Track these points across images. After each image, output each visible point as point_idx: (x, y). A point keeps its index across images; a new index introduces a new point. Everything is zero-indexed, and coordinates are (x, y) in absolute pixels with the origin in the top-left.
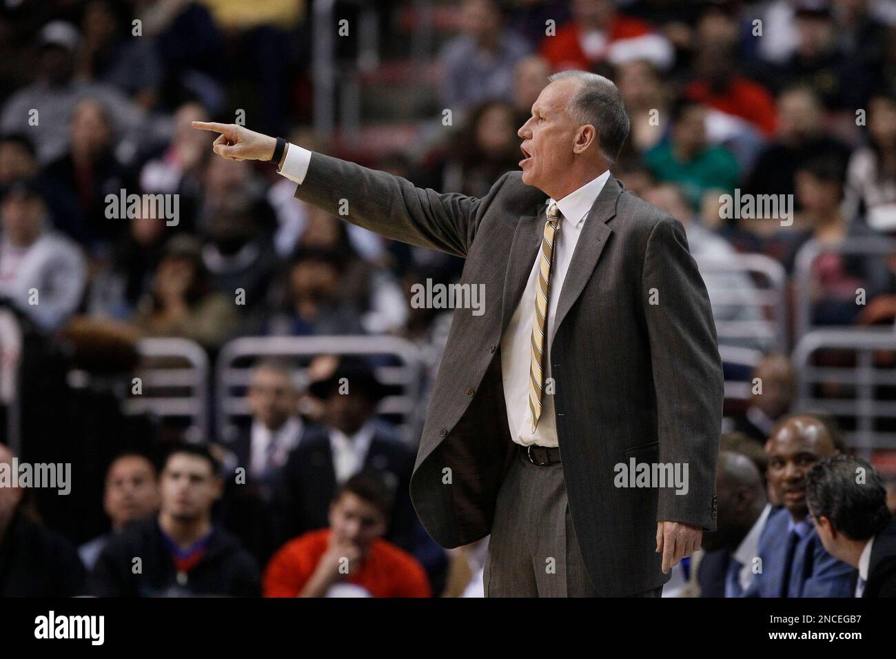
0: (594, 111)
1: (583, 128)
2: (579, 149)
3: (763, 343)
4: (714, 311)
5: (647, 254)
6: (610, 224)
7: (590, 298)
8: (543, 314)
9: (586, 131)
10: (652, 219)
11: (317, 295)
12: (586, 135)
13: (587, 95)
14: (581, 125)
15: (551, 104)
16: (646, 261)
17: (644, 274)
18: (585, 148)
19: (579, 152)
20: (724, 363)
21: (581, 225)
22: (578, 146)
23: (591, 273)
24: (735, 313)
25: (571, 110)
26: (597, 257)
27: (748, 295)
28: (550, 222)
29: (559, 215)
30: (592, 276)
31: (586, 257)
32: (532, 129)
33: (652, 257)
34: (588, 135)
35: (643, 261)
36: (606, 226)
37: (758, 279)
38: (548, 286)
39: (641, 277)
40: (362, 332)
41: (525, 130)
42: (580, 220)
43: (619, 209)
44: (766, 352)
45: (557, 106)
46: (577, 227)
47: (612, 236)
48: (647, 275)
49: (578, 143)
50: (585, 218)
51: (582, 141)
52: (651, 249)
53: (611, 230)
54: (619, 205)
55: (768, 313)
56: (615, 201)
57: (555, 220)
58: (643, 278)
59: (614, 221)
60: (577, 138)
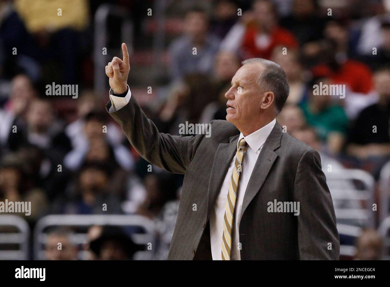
0: (272, 83)
1: (266, 94)
2: (264, 106)
3: (361, 222)
4: (334, 203)
5: (298, 170)
6: (276, 151)
7: (263, 195)
8: (234, 204)
9: (268, 95)
10: (302, 150)
11: (95, 189)
12: (268, 98)
13: (268, 74)
14: (265, 92)
15: (247, 78)
16: (297, 174)
17: (295, 182)
18: (269, 106)
19: (265, 108)
20: (339, 235)
21: (259, 152)
22: (264, 104)
23: (264, 180)
24: (344, 204)
25: (260, 83)
26: (268, 171)
27: (352, 194)
28: (241, 149)
29: (246, 145)
30: (264, 182)
31: (261, 171)
32: (234, 93)
33: (301, 172)
34: (270, 98)
35: (296, 174)
36: (274, 153)
37: (358, 185)
38: (237, 188)
39: (294, 184)
40: (121, 212)
41: (230, 94)
42: (258, 148)
43: (282, 143)
44: (363, 227)
45: (251, 80)
46: (257, 153)
47: (278, 158)
48: (297, 183)
49: (264, 102)
50: (262, 147)
51: (266, 101)
52: (300, 167)
53: (277, 155)
54: (282, 141)
55: (364, 205)
56: (280, 138)
57: (243, 148)
58: (295, 184)
59: (279, 150)
60: (264, 99)
